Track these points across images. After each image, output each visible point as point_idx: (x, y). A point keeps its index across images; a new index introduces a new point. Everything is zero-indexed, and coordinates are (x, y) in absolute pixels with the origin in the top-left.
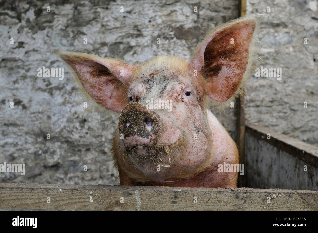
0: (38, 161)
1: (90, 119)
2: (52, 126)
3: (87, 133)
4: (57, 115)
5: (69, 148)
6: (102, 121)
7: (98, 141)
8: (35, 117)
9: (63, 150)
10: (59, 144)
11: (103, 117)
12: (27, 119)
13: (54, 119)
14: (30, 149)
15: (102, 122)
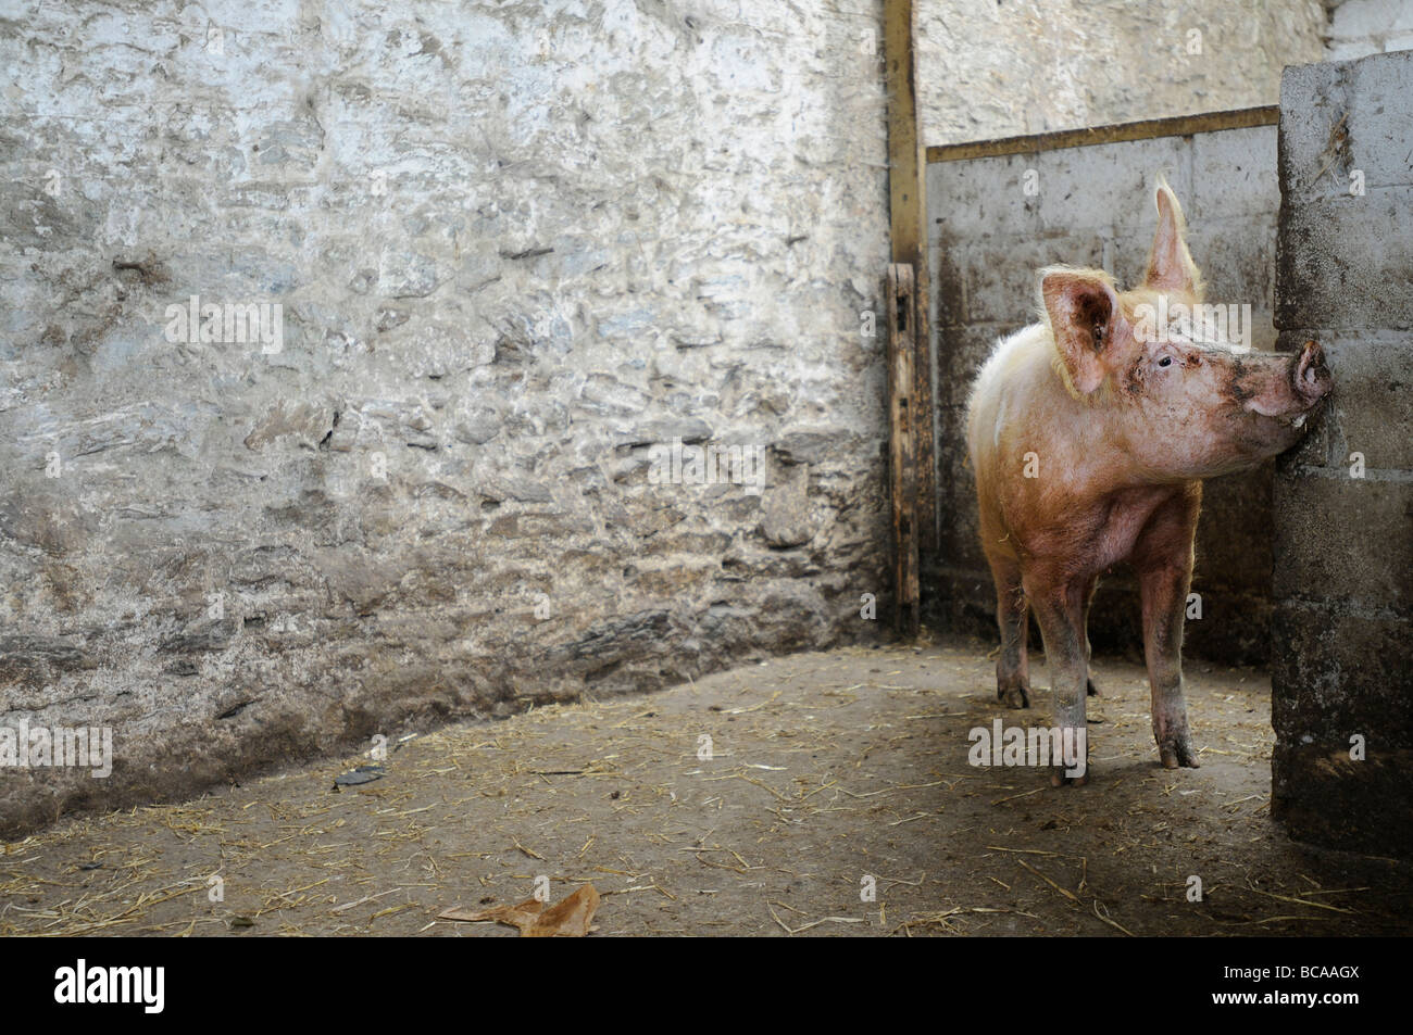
0: (486, 238)
1: (598, 116)
2: (511, 128)
3: (594, 157)
4: (524, 95)
5: (561, 199)
6: (623, 122)
7: (622, 179)
8: (473, 95)
9: (547, 203)
10: (533, 184)
11: (625, 109)
12: (451, 102)
13: (516, 106)
14: (466, 196)
15: (626, 126)
